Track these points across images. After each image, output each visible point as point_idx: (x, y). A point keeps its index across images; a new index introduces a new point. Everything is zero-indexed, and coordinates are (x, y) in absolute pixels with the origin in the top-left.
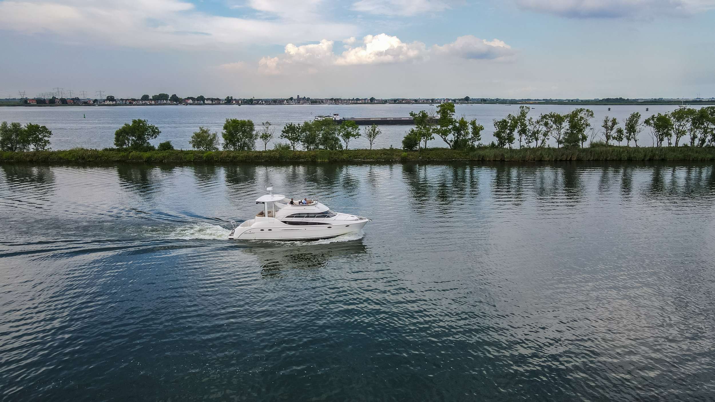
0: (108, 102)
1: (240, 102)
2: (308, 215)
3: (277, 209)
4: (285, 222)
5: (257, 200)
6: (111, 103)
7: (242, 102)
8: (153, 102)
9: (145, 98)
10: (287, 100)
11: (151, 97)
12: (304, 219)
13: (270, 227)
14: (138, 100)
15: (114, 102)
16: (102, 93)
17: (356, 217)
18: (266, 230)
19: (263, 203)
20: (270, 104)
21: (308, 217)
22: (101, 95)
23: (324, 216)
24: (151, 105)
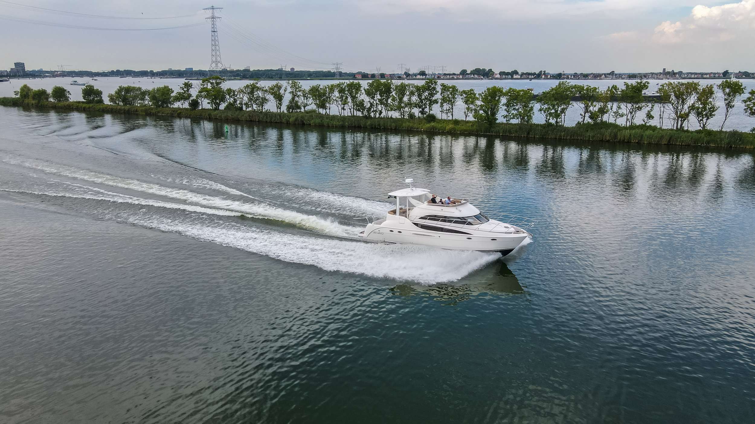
0: (419, 77)
1: (549, 76)
2: (445, 219)
3: (412, 206)
4: (416, 224)
5: (390, 194)
6: (421, 77)
7: (551, 77)
8: (461, 77)
9: (464, 73)
10: (605, 74)
11: (469, 72)
12: (439, 223)
13: (400, 228)
14: (458, 75)
15: (424, 77)
16: (444, 68)
17: (512, 229)
18: (396, 232)
19: (395, 197)
20: (578, 79)
21: (445, 221)
22: (443, 70)
23: (464, 223)
24: (457, 79)
